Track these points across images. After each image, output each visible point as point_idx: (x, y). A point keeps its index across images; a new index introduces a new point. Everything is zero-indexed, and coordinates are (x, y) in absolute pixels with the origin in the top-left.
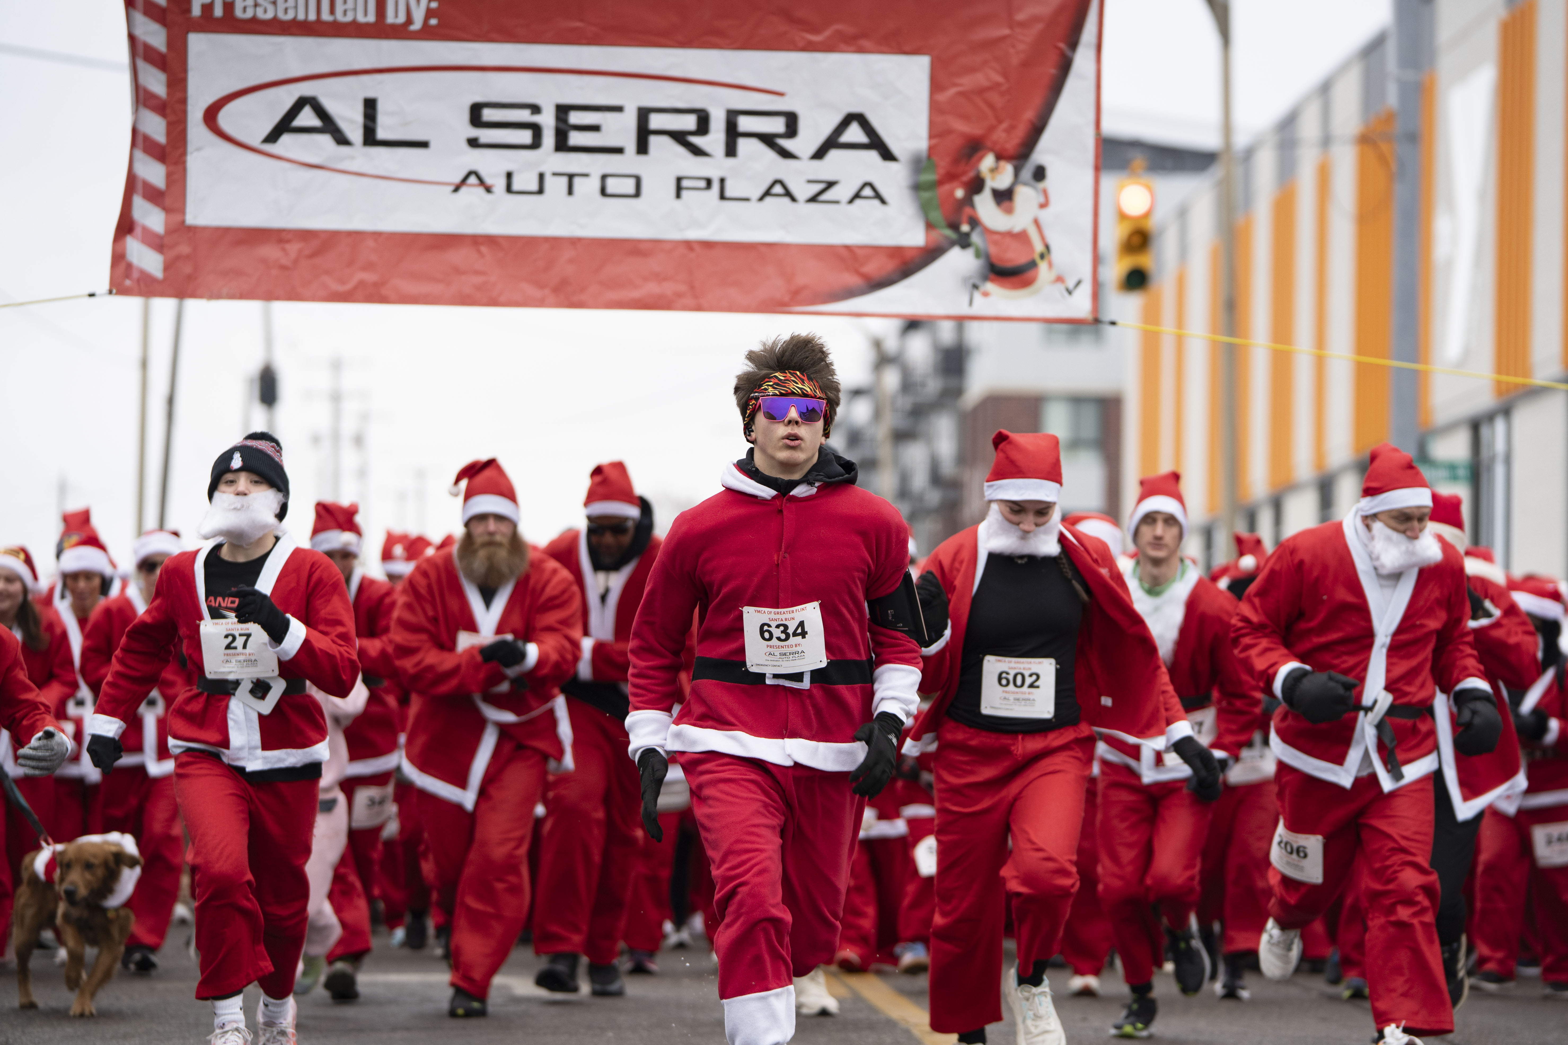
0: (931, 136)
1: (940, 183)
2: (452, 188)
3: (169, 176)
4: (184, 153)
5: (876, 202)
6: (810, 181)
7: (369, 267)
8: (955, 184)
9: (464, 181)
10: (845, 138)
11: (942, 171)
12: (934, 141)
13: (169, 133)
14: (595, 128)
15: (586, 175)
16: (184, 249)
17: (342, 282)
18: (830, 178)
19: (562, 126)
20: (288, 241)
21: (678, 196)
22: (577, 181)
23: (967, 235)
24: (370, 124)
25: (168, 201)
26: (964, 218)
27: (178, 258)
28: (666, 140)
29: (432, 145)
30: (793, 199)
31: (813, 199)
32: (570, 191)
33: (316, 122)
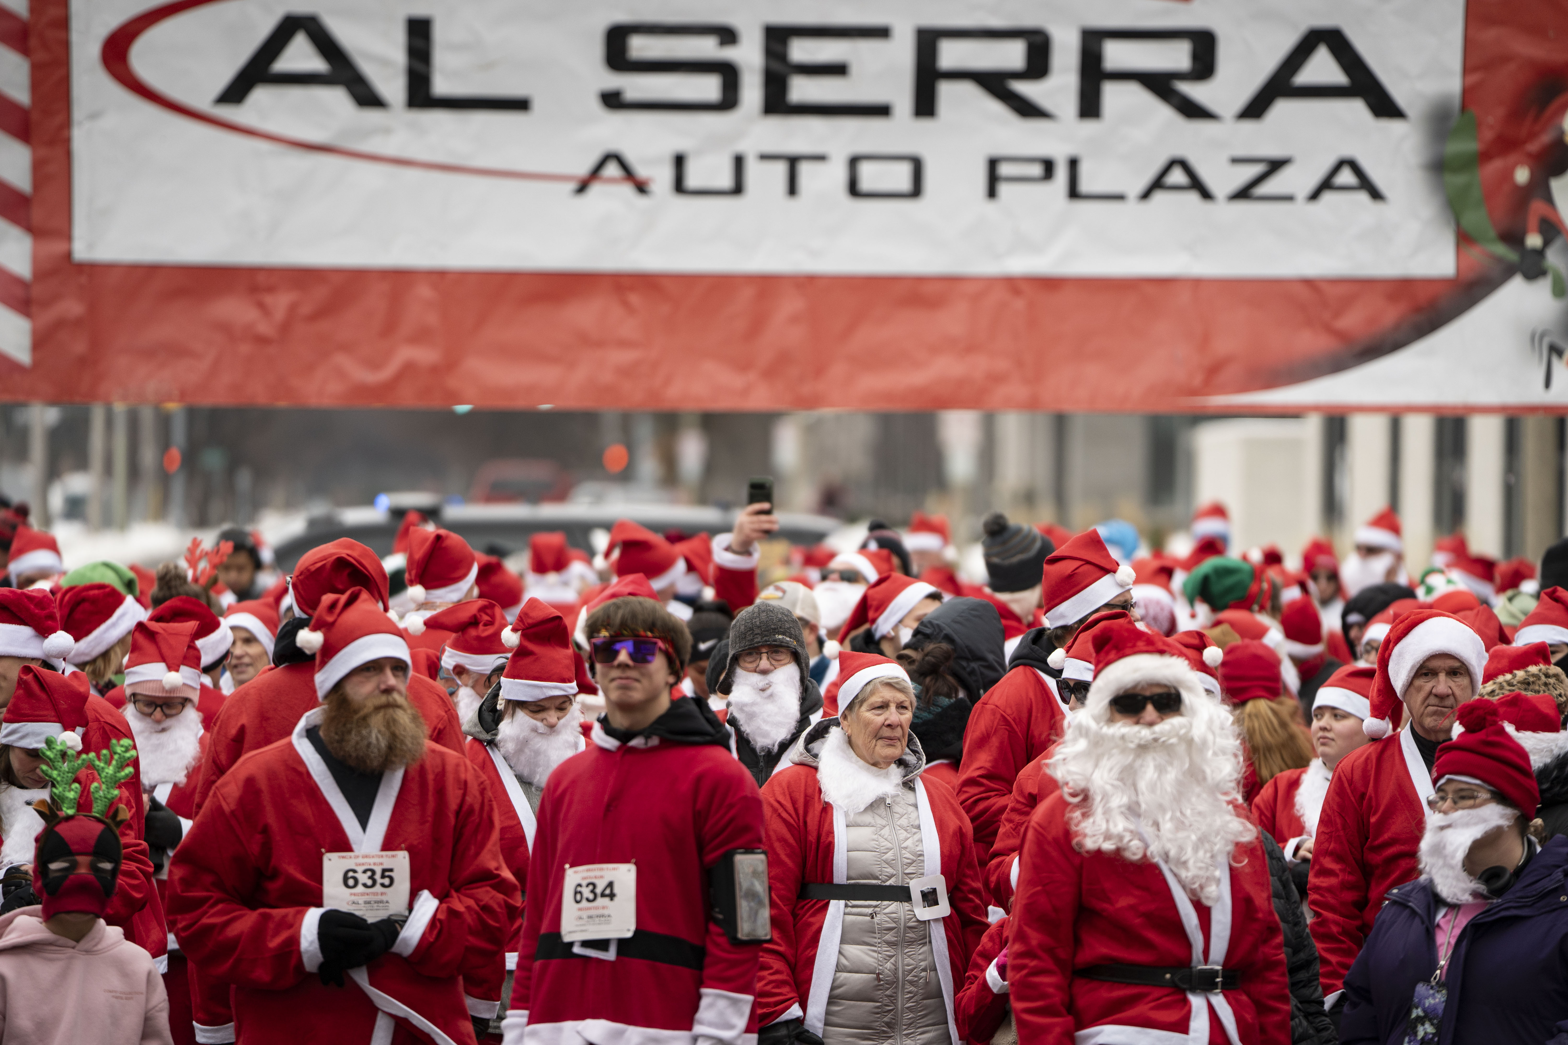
0: (1467, 70)
1: (1484, 157)
2: (572, 186)
3: (38, 167)
4: (67, 124)
5: (1363, 197)
6: (1236, 161)
7: (421, 336)
8: (1512, 158)
9: (596, 173)
10: (1306, 76)
11: (1489, 135)
12: (1474, 78)
13: (36, 85)
14: (838, 70)
15: (820, 158)
16: (72, 307)
17: (374, 364)
18: (1274, 152)
19: (777, 66)
20: (271, 289)
21: (992, 193)
22: (805, 169)
23: (1540, 253)
24: (419, 67)
25: (37, 215)
26: (1533, 221)
27: (60, 324)
28: (969, 90)
29: (537, 105)
30: (1206, 195)
31: (1244, 194)
32: (792, 189)
33: (317, 64)
